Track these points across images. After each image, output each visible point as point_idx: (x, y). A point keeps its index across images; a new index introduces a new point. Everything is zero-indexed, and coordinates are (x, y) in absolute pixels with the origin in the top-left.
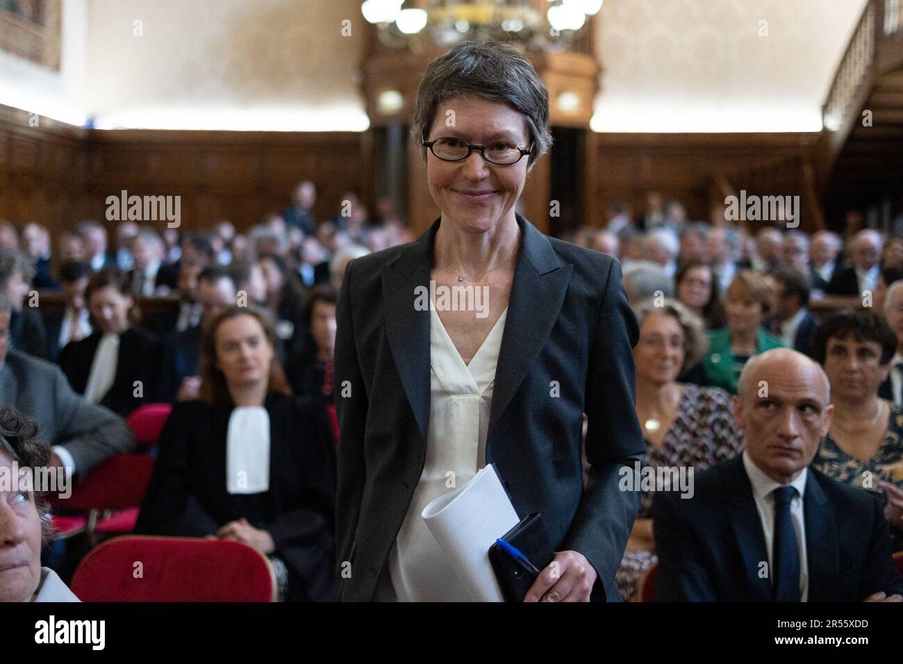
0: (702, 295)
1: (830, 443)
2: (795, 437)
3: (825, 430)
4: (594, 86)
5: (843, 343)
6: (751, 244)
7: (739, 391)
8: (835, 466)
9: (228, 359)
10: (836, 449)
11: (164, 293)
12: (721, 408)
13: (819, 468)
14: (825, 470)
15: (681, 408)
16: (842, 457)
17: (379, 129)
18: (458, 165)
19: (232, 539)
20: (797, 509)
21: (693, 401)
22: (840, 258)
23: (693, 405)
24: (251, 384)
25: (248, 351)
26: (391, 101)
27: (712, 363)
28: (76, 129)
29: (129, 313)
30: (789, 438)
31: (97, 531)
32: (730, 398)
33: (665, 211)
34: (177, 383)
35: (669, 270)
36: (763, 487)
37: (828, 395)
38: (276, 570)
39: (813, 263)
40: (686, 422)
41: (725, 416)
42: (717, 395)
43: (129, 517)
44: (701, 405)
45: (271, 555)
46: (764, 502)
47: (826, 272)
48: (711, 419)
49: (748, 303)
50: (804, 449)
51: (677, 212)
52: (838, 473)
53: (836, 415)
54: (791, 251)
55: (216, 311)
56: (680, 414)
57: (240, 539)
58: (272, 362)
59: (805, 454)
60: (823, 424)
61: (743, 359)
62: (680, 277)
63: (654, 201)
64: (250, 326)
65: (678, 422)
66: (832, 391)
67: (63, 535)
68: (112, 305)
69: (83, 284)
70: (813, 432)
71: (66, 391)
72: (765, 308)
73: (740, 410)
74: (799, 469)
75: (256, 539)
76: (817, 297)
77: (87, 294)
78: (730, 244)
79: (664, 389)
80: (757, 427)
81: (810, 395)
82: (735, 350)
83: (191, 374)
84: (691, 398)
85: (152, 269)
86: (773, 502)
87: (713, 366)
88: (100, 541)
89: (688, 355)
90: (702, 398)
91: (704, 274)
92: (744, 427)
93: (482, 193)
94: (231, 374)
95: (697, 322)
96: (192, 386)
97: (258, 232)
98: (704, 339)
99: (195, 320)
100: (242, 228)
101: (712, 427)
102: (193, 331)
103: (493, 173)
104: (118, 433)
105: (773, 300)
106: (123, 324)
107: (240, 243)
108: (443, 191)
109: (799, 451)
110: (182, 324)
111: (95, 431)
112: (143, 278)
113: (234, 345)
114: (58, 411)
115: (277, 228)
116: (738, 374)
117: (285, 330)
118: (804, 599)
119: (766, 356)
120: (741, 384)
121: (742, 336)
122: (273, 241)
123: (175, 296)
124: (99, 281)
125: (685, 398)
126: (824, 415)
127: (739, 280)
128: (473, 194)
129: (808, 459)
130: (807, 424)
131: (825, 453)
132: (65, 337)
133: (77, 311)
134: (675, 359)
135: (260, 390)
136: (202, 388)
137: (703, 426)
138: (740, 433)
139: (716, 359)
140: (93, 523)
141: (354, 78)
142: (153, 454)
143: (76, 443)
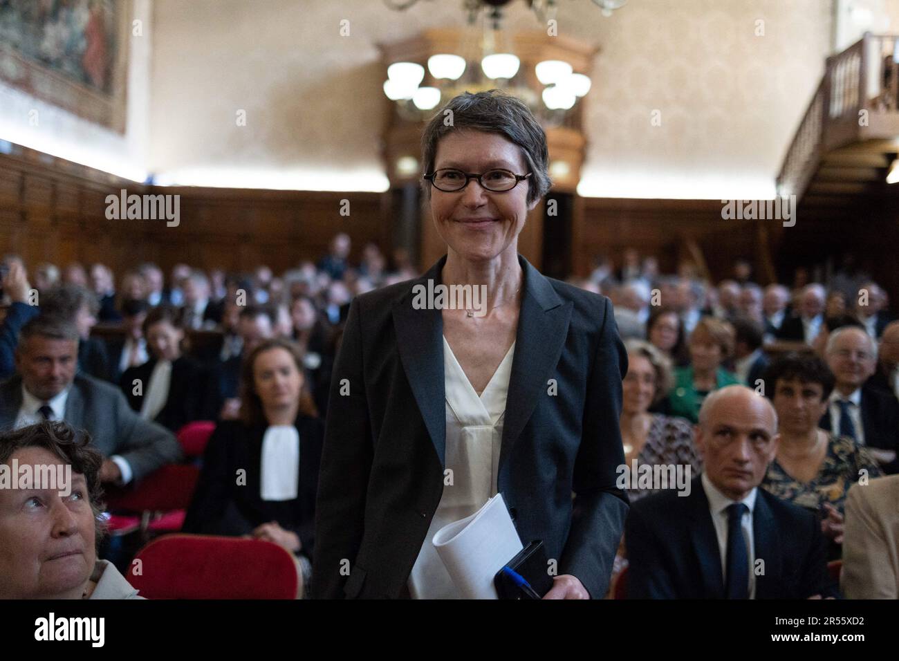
0: (670, 338)
1: (776, 466)
2: (747, 462)
3: (772, 456)
4: (581, 157)
5: (789, 385)
6: (713, 295)
7: (700, 422)
8: (781, 486)
9: (264, 385)
10: (782, 472)
11: (211, 327)
12: (684, 436)
13: (766, 488)
14: (772, 490)
15: (650, 435)
16: (788, 479)
17: (397, 190)
18: (457, 195)
19: (264, 539)
20: (747, 523)
21: (660, 429)
22: (789, 308)
23: (660, 432)
24: (283, 407)
25: (281, 379)
26: (408, 166)
27: (678, 397)
28: (138, 184)
29: (181, 343)
30: (742, 462)
31: (149, 530)
32: (692, 426)
33: (641, 265)
34: (220, 404)
35: (642, 317)
36: (718, 503)
37: (775, 427)
38: (301, 566)
39: (767, 312)
40: (654, 447)
41: (687, 443)
42: (681, 425)
43: (177, 518)
44: (668, 433)
45: (298, 553)
46: (719, 517)
47: (777, 320)
48: (676, 444)
49: (709, 345)
50: (754, 472)
51: (651, 266)
52: (783, 492)
53: (782, 443)
54: (747, 301)
55: (255, 344)
56: (648, 440)
57: (272, 539)
58: (302, 389)
59: (755, 476)
60: (771, 451)
61: (704, 393)
62: (651, 322)
63: (631, 256)
64: (283, 357)
65: (648, 446)
66: (779, 423)
67: (119, 533)
68: (166, 337)
69: (141, 318)
70: (762, 457)
71: (125, 409)
72: (724, 350)
73: (700, 437)
74: (750, 489)
75: (286, 539)
76: (769, 341)
77: (145, 327)
78: (695, 295)
79: (636, 420)
80: (715, 453)
81: (760, 426)
82: (698, 385)
83: (232, 396)
84: (658, 426)
85: (201, 305)
86: (726, 517)
87: (678, 399)
88: (152, 538)
89: (658, 390)
90: (668, 427)
91: (672, 320)
92: (703, 452)
93: (482, 220)
94: (266, 398)
95: (666, 362)
96: (233, 407)
97: (292, 277)
98: (671, 376)
99: (237, 351)
100: (278, 273)
101: (676, 452)
102: (234, 360)
103: (491, 201)
104: (169, 445)
105: (730, 343)
106: (175, 352)
107: (276, 286)
108: (446, 222)
109: (750, 473)
110: (226, 354)
111: (149, 444)
112: (193, 314)
113: (269, 374)
114: (119, 426)
115: (308, 273)
116: (699, 406)
117: (313, 361)
118: (752, 597)
119: (723, 392)
120: (702, 414)
121: (704, 373)
122: (304, 284)
123: (220, 330)
124: (155, 315)
125: (653, 426)
126: (772, 442)
127: (702, 325)
128: (475, 222)
129: (758, 481)
130: (757, 450)
131: (773, 475)
132: (125, 362)
133: (135, 342)
134: (647, 394)
135: (291, 412)
136: (241, 409)
137: (668, 450)
138: (700, 457)
139: (681, 393)
140: (146, 523)
141: (376, 146)
142: (199, 464)
143: (132, 455)
